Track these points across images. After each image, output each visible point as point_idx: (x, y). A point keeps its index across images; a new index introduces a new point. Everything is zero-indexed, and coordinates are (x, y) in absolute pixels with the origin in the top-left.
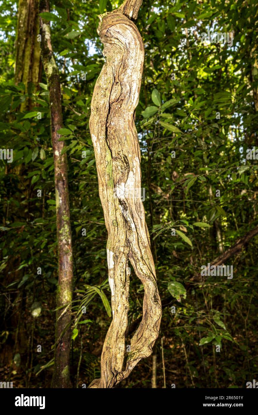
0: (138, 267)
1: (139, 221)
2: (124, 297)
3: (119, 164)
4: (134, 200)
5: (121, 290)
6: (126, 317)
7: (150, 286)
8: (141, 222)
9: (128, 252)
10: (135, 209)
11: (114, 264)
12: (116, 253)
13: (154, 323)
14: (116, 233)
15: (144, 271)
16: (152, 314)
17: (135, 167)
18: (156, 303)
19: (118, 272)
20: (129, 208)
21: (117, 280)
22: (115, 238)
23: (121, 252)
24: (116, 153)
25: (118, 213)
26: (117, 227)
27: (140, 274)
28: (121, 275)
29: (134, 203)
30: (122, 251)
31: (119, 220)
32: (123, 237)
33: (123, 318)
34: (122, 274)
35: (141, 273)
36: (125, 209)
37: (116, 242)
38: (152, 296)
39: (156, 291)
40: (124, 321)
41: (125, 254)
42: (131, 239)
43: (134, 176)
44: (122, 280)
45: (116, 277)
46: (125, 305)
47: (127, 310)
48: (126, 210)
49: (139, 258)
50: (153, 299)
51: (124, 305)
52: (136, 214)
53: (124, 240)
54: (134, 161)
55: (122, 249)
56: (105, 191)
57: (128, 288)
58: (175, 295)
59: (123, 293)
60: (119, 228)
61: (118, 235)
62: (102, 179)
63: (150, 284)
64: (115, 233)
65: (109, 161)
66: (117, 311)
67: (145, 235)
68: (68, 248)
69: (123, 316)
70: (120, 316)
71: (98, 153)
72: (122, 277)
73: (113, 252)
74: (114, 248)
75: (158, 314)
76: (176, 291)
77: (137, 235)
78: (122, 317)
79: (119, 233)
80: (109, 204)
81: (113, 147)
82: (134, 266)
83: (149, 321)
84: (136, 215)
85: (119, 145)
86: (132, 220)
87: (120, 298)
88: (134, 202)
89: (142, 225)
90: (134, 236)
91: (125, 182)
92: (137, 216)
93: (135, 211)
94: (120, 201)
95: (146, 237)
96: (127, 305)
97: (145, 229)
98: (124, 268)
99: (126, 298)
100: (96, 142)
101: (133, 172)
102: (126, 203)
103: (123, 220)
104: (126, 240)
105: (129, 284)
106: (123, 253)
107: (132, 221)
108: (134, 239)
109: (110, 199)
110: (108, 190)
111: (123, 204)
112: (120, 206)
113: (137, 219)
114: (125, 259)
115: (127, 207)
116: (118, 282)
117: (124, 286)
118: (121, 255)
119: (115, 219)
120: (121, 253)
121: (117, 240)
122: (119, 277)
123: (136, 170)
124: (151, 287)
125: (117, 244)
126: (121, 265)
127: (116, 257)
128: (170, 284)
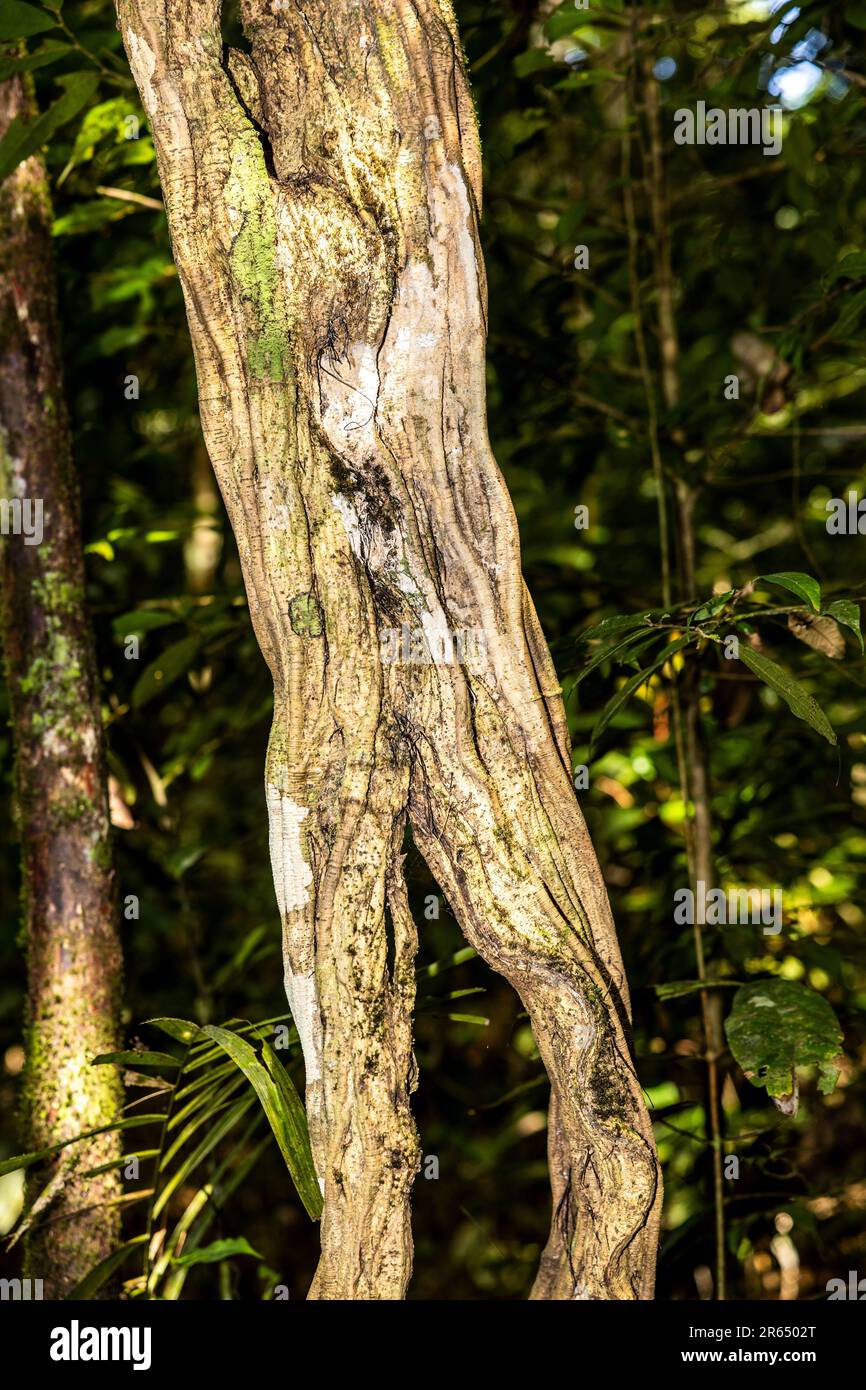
0: (474, 893)
1: (483, 594)
2: (378, 1088)
3: (322, 221)
4: (438, 455)
5: (360, 1044)
6: (398, 1219)
7: (562, 1019)
8: (497, 598)
9: (398, 802)
10: (449, 518)
11: (309, 878)
12: (321, 811)
13: (609, 1249)
14: (314, 678)
15: (516, 918)
16: (596, 1194)
17: (442, 234)
18: (611, 1123)
19: (338, 932)
20: (406, 511)
21: (332, 982)
22: (313, 715)
23: (348, 801)
24: (311, 143)
25: (324, 548)
26: (318, 643)
27: (493, 938)
28: (352, 952)
29: (441, 477)
30: (358, 793)
31: (334, 594)
32: (360, 704)
33: (376, 1224)
34: (361, 943)
35: (501, 930)
36: (382, 516)
37: (319, 741)
38: (584, 1080)
39: (606, 1048)
40: (386, 1247)
41: (378, 814)
42: (423, 712)
43: (434, 294)
44: (365, 981)
45: (326, 965)
46: (391, 1142)
47: (403, 1174)
48: (388, 528)
49: (487, 837)
50: (589, 1097)
51: (381, 1140)
52: (463, 548)
53: (371, 721)
54: (437, 194)
55: (355, 785)
56: (238, 405)
57: (403, 1034)
58: (761, 1073)
59: (370, 1065)
60: (333, 649)
61: (330, 694)
62: (214, 325)
63: (565, 1003)
64: (311, 679)
65: (251, 204)
66: (339, 1178)
67: (527, 680)
68: (83, 785)
69: (380, 1209)
70: (362, 1210)
71: (177, 157)
72: (365, 963)
73: (304, 802)
74: (305, 776)
75: (630, 1196)
76: (775, 1041)
77: (461, 686)
78: (370, 1215)
79: (332, 681)
80: (266, 494)
81: (288, 105)
82: (454, 886)
83: (583, 1242)
84: (459, 552)
85: (330, 87)
86: (430, 588)
87: (351, 1099)
88: (440, 465)
89: (501, 615)
90: (447, 691)
91: (381, 340)
92: (467, 558)
93: (454, 530)
94: (338, 469)
95: (531, 693)
96: (404, 1137)
97: (520, 643)
98: (377, 901)
99: (395, 1097)
100: (155, 83)
101: (431, 265)
102: (385, 482)
103: (354, 594)
104: (381, 720)
105: (410, 1005)
106: (367, 806)
107: (432, 599)
108: (449, 715)
109: (271, 459)
110: (255, 399)
111: (361, 483)
112: (339, 501)
113: (466, 583)
114: (381, 844)
115: (395, 505)
116: (338, 996)
117: (378, 1018)
118: (351, 821)
119: (304, 587)
120: (354, 809)
121: (326, 723)
122: (345, 961)
123: (453, 253)
124: (571, 1022)
125: (325, 749)
126: (353, 883)
127: (322, 836)
128: (745, 1000)
